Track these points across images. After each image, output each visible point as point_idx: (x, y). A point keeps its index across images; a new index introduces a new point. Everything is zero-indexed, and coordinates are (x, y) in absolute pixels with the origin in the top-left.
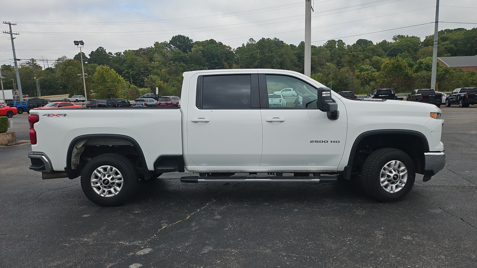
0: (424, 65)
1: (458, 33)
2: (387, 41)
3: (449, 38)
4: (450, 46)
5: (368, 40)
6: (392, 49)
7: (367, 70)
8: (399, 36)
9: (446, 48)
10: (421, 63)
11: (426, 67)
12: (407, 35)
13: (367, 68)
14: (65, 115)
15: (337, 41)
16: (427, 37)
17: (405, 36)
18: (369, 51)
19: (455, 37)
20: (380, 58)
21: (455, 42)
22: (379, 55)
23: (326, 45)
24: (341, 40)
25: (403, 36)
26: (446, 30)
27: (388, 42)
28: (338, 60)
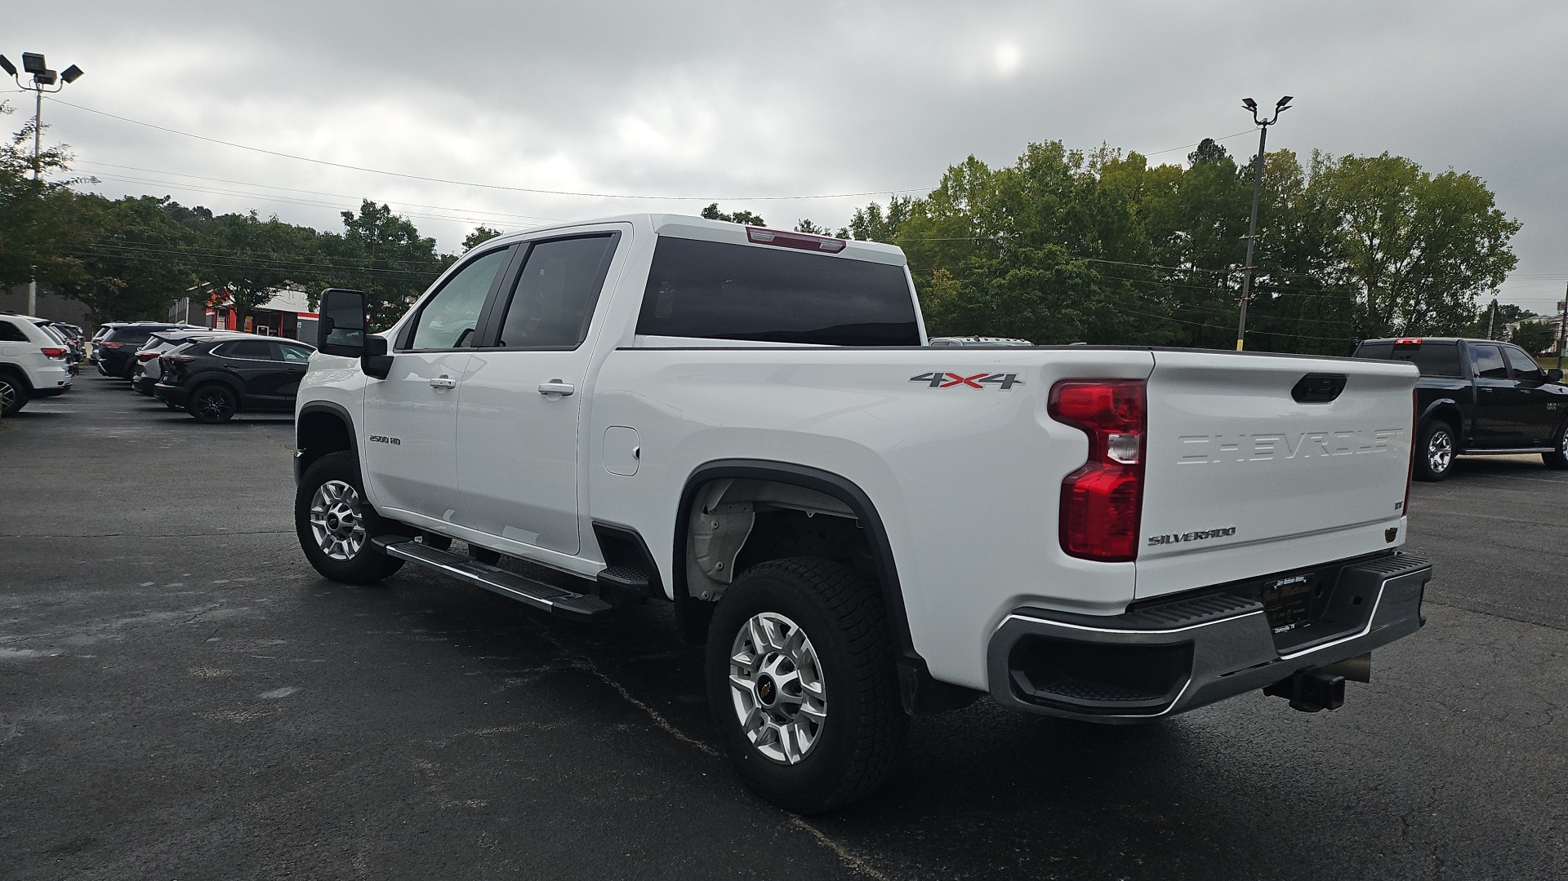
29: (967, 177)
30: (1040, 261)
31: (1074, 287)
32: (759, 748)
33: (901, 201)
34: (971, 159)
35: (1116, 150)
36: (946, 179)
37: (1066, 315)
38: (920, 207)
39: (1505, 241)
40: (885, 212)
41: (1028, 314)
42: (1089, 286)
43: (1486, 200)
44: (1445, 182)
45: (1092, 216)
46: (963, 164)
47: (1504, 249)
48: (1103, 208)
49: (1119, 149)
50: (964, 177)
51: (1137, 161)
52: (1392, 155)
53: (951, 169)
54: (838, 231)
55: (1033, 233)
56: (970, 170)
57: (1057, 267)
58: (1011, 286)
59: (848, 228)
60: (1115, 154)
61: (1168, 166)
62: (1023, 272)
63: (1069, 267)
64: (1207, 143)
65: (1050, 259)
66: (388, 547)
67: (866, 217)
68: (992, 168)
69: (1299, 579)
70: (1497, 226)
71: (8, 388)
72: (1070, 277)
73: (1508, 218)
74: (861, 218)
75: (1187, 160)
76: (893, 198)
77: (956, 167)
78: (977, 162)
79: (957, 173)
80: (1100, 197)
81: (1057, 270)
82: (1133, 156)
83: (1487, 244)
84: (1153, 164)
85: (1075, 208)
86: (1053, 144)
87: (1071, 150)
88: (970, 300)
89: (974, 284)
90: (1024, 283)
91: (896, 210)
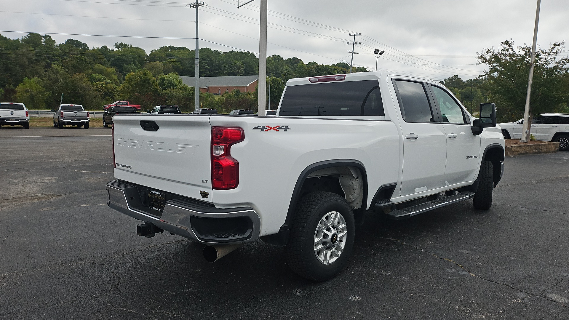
0: (167, 81)
1: (182, 51)
2: (108, 47)
3: (174, 55)
4: (177, 64)
5: (81, 42)
6: (116, 58)
7: (99, 80)
8: (121, 44)
9: (173, 66)
10: (164, 79)
11: (169, 85)
12: (131, 45)
13: (100, 77)
14: (286, 129)
15: (43, 36)
16: (152, 50)
17: (128, 45)
18: (89, 56)
19: (180, 56)
20: (104, 67)
21: (181, 61)
22: (101, 63)
23: (26, 39)
24: (50, 36)
25: (126, 44)
26: (170, 47)
27: (109, 49)
28: (47, 63)
69: (158, 193)
71: (567, 141)
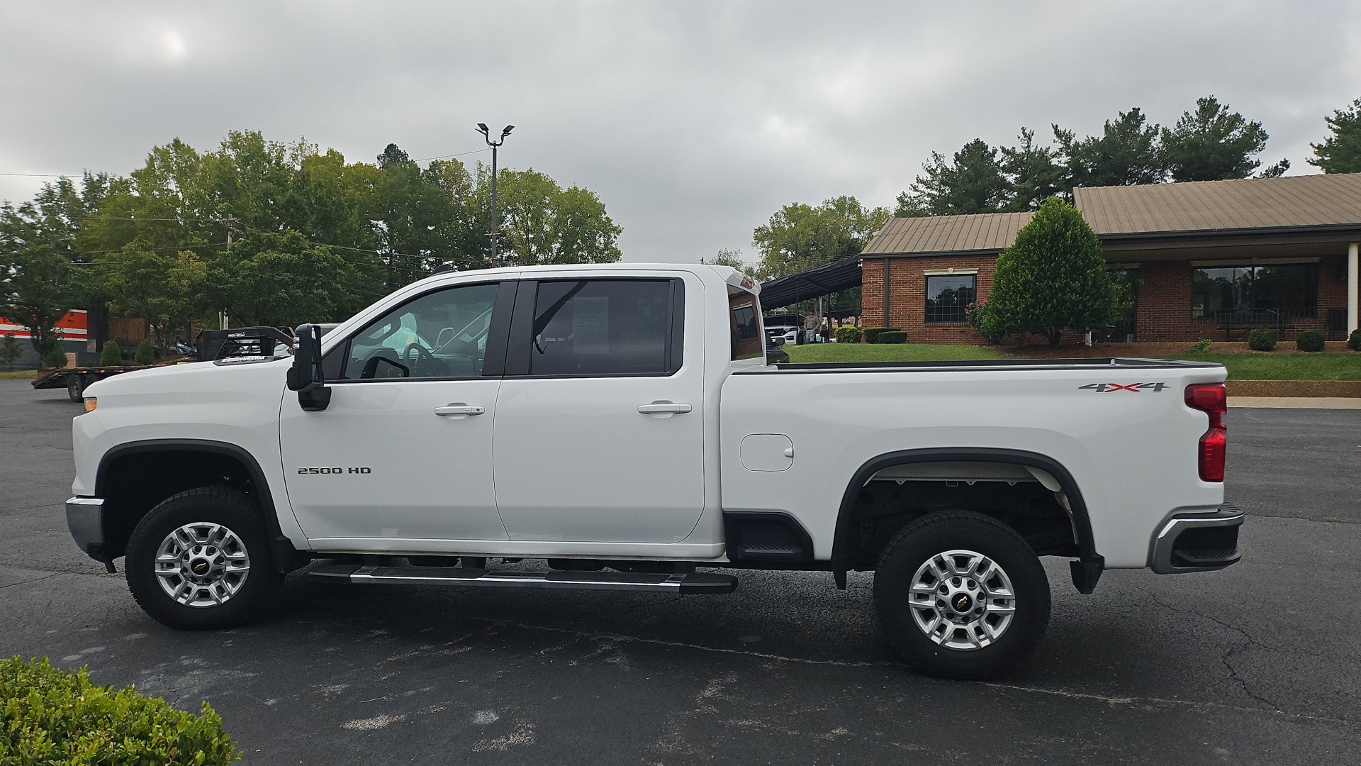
29: (175, 159)
30: (285, 245)
31: (322, 270)
32: (946, 644)
33: (96, 178)
34: (177, 142)
35: (314, 146)
36: (152, 160)
37: (317, 295)
38: (122, 185)
39: (614, 240)
40: (79, 188)
41: (282, 294)
42: (335, 269)
43: (601, 209)
44: (573, 193)
45: (311, 205)
46: (168, 146)
47: (613, 245)
48: (320, 198)
49: (317, 145)
50: (172, 159)
51: (335, 158)
52: (535, 171)
53: (156, 150)
54: (21, 205)
55: (256, 217)
56: (176, 152)
57: (304, 252)
58: (262, 269)
59: (33, 202)
60: (314, 148)
61: (364, 164)
62: (272, 255)
63: (316, 252)
64: (391, 148)
65: (294, 243)
66: (351, 576)
67: (57, 191)
68: (201, 152)
70: (609, 229)
72: (318, 261)
73: (615, 224)
74: (50, 193)
75: (377, 160)
76: (85, 173)
77: (160, 148)
78: (184, 145)
79: (162, 154)
80: (316, 189)
81: (305, 255)
82: (331, 152)
83: (602, 241)
84: (349, 161)
85: (294, 196)
86: (253, 134)
87: (271, 142)
88: (220, 281)
89: (221, 265)
90: (274, 265)
91: (93, 186)
